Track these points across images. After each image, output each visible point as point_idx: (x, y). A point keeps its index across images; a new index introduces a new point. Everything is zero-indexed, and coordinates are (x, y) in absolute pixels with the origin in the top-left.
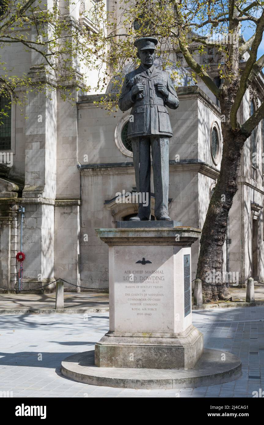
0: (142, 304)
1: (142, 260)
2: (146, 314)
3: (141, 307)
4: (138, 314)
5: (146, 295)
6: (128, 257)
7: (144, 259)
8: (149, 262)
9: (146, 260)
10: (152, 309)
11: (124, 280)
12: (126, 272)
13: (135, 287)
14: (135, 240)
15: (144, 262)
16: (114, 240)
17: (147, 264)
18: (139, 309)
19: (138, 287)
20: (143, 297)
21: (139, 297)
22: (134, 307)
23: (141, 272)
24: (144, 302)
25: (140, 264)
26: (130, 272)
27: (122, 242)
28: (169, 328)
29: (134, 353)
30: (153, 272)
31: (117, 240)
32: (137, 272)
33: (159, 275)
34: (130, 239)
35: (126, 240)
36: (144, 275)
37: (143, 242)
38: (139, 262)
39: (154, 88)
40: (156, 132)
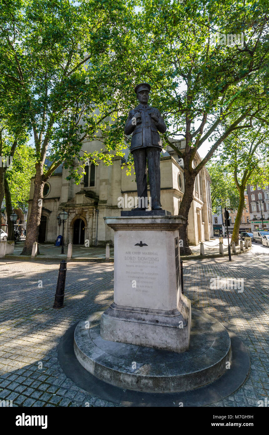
0: (140, 282)
1: (139, 243)
2: (143, 291)
3: (139, 284)
4: (137, 290)
5: (144, 273)
6: (129, 240)
7: (141, 242)
8: (145, 245)
9: (143, 243)
10: (148, 287)
11: (125, 259)
12: (126, 253)
13: (135, 266)
14: (134, 226)
15: (141, 245)
16: (117, 226)
19: (137, 266)
20: (141, 275)
21: (137, 275)
23: (139, 253)
24: (142, 279)
26: (130, 253)
27: (124, 228)
28: (163, 306)
29: (133, 329)
30: (149, 253)
31: (119, 226)
32: (135, 253)
33: (154, 256)
34: (130, 225)
35: (126, 226)
36: (141, 256)
37: (140, 228)
38: (137, 245)
39: (148, 116)
40: (150, 145)
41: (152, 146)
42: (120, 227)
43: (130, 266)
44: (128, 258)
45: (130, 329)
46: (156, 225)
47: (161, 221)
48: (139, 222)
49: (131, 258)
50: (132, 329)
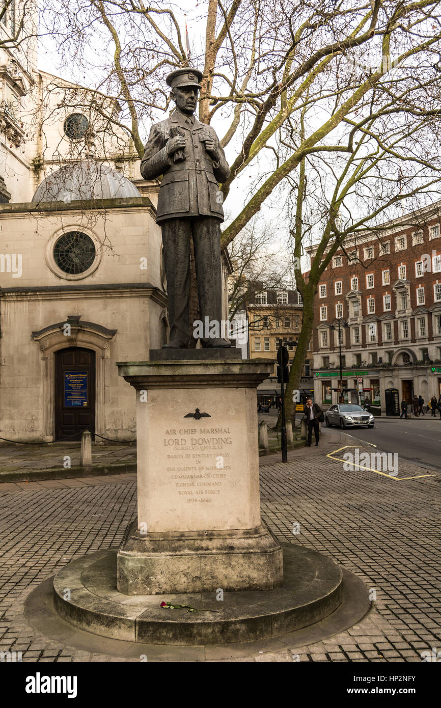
0: (195, 484)
1: (194, 412)
2: (202, 501)
3: (194, 489)
4: (189, 501)
5: (202, 468)
6: (172, 407)
7: (197, 410)
8: (206, 415)
9: (201, 412)
10: (213, 492)
11: (165, 445)
12: (167, 432)
13: (184, 456)
14: (185, 379)
15: (198, 415)
16: (150, 379)
17: (203, 418)
18: (190, 493)
19: (188, 456)
20: (197, 473)
21: (190, 473)
22: (182, 489)
23: (193, 431)
24: (199, 480)
25: (191, 419)
26: (174, 432)
27: (163, 384)
28: (240, 521)
29: (189, 568)
30: (213, 431)
31: (155, 379)
32: (186, 432)
33: (224, 436)
34: (177, 378)
35: (170, 379)
36: (197, 436)
37: (198, 383)
38: (189, 416)
39: (200, 146)
40: (205, 211)
41: (209, 214)
42: (155, 382)
43: (176, 457)
44: (171, 443)
45: (181, 569)
46: (229, 378)
47: (241, 369)
48: (199, 371)
49: (176, 442)
50: (186, 568)
